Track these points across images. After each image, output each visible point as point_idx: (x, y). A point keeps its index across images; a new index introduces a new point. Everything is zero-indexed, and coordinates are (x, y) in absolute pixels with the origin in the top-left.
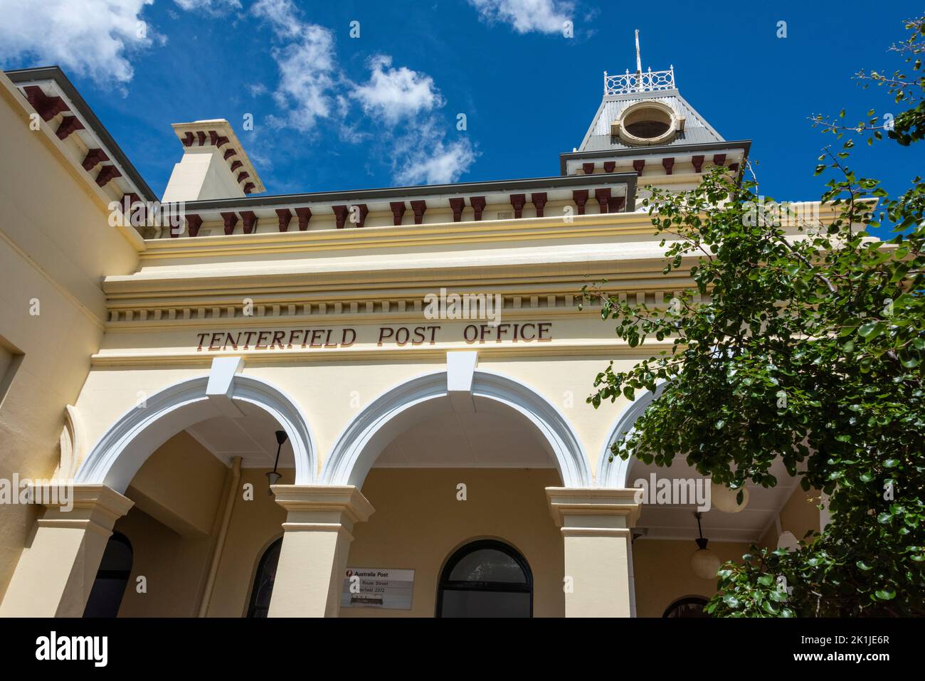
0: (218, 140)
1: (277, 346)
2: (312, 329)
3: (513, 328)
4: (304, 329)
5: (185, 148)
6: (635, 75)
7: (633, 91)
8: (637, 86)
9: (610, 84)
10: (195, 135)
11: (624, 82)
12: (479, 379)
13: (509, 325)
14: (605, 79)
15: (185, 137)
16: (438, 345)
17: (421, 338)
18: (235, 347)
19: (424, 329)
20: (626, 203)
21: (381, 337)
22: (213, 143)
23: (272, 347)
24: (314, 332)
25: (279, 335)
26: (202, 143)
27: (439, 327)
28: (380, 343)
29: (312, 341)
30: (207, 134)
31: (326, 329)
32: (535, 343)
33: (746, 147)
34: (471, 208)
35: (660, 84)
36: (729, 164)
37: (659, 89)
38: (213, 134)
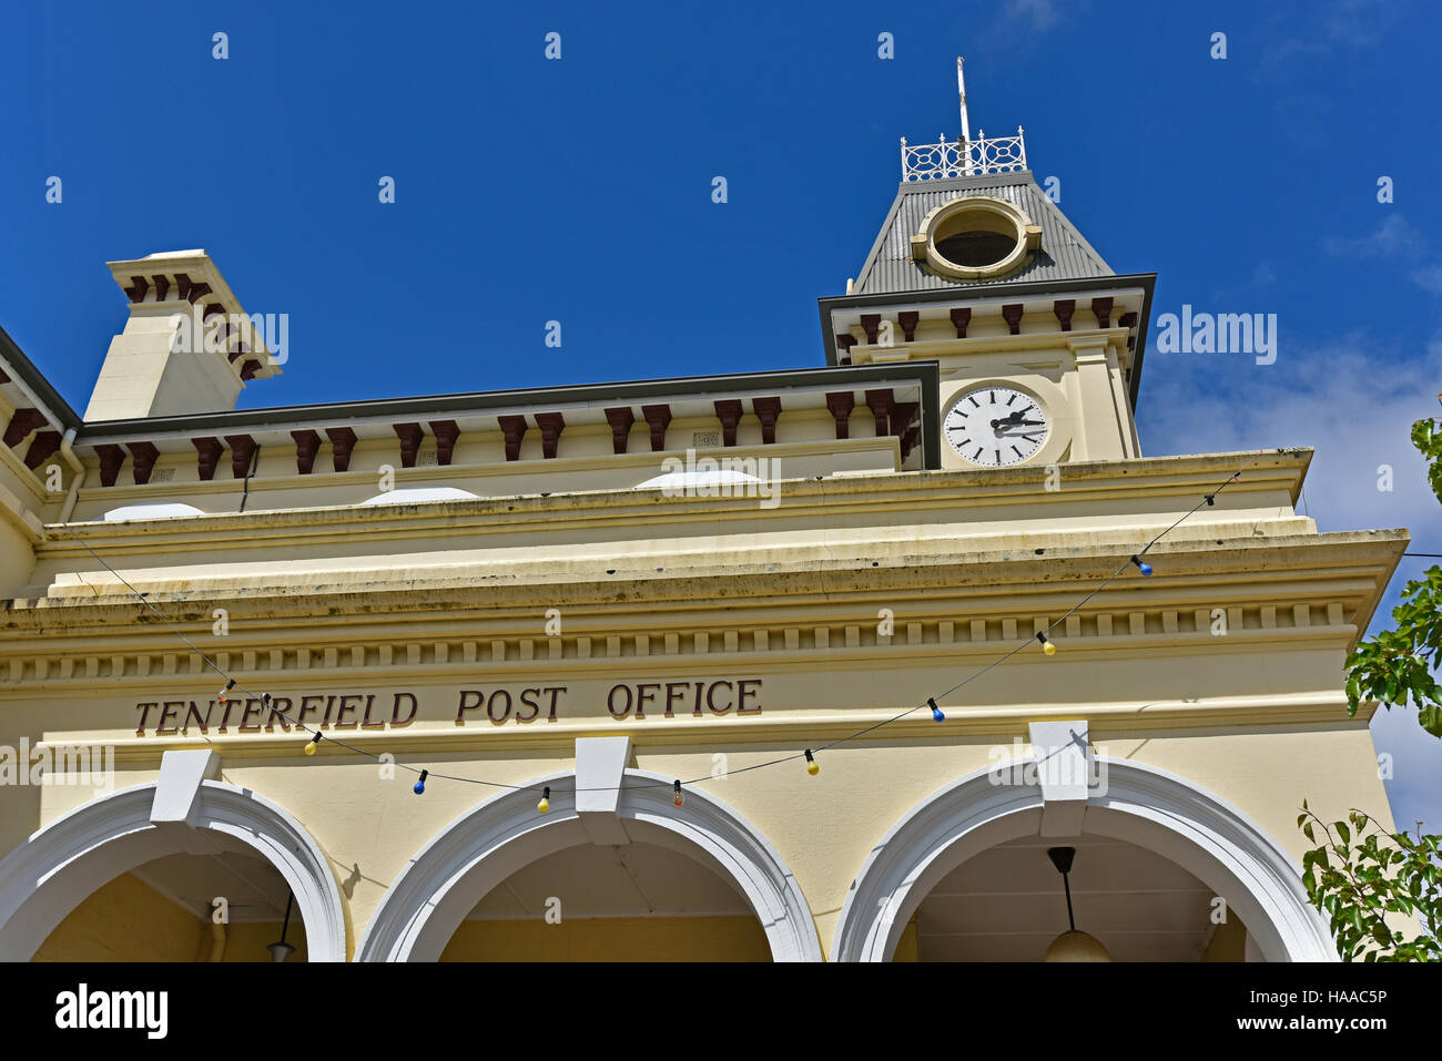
0: (191, 290)
1: (277, 727)
2: (339, 694)
3: (694, 689)
4: (326, 695)
5: (131, 305)
6: (958, 144)
7: (953, 174)
8: (961, 164)
9: (912, 160)
10: (149, 280)
11: (936, 158)
12: (631, 789)
13: (687, 685)
14: (903, 153)
15: (131, 284)
16: (563, 725)
17: (532, 710)
18: (204, 729)
19: (537, 692)
20: (922, 412)
21: (462, 707)
22: (182, 296)
23: (269, 728)
24: (344, 699)
25: (282, 706)
26: (161, 296)
27: (565, 690)
28: (460, 720)
29: (340, 717)
30: (171, 279)
31: (365, 693)
32: (732, 719)
33: (1148, 284)
34: (645, 423)
35: (1000, 161)
36: (1119, 314)
37: (999, 170)
38: (182, 278)
